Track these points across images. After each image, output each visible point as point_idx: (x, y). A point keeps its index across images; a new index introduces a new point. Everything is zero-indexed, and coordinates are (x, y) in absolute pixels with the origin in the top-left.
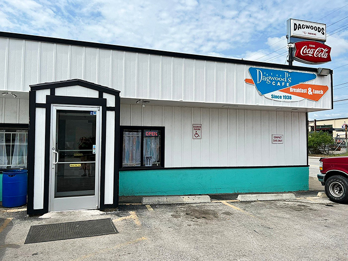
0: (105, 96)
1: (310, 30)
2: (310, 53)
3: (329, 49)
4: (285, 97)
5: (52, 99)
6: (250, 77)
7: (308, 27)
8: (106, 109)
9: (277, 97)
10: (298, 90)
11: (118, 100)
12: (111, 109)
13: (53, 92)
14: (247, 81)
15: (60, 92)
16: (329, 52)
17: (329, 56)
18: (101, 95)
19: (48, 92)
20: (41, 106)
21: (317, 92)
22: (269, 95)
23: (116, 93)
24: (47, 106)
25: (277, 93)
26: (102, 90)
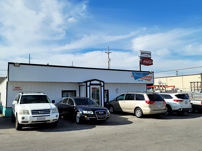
0: (101, 83)
1: (146, 54)
2: (146, 62)
3: (152, 60)
4: (141, 80)
5: (91, 84)
6: (132, 75)
7: (145, 53)
8: (101, 86)
9: (139, 80)
10: (145, 78)
11: (104, 84)
12: (102, 86)
13: (91, 83)
14: (132, 76)
15: (92, 82)
16: (152, 62)
17: (152, 63)
18: (100, 83)
19: (89, 83)
20: (88, 86)
21: (149, 78)
22: (137, 80)
23: (103, 82)
24: (89, 86)
25: (139, 79)
26: (100, 81)
